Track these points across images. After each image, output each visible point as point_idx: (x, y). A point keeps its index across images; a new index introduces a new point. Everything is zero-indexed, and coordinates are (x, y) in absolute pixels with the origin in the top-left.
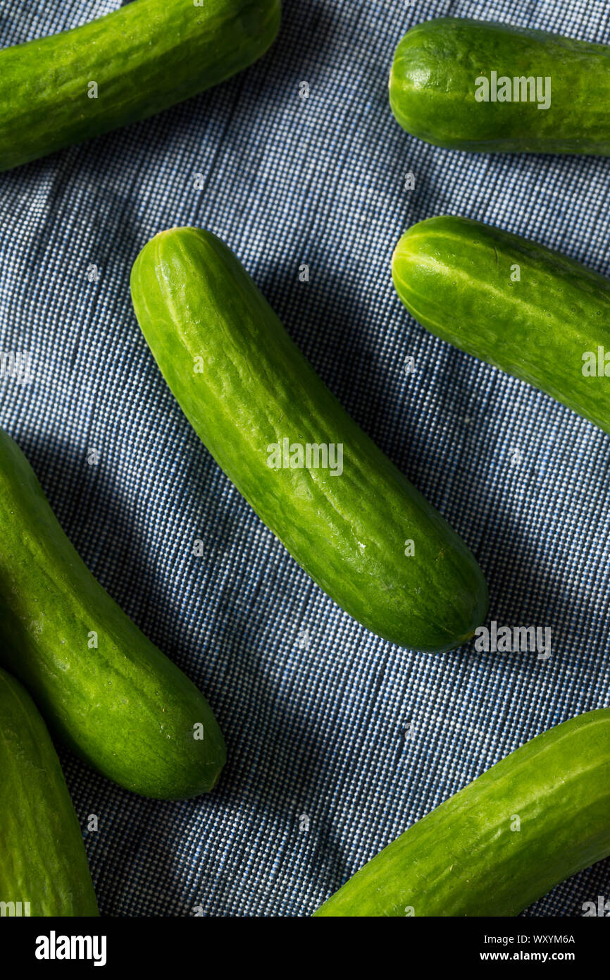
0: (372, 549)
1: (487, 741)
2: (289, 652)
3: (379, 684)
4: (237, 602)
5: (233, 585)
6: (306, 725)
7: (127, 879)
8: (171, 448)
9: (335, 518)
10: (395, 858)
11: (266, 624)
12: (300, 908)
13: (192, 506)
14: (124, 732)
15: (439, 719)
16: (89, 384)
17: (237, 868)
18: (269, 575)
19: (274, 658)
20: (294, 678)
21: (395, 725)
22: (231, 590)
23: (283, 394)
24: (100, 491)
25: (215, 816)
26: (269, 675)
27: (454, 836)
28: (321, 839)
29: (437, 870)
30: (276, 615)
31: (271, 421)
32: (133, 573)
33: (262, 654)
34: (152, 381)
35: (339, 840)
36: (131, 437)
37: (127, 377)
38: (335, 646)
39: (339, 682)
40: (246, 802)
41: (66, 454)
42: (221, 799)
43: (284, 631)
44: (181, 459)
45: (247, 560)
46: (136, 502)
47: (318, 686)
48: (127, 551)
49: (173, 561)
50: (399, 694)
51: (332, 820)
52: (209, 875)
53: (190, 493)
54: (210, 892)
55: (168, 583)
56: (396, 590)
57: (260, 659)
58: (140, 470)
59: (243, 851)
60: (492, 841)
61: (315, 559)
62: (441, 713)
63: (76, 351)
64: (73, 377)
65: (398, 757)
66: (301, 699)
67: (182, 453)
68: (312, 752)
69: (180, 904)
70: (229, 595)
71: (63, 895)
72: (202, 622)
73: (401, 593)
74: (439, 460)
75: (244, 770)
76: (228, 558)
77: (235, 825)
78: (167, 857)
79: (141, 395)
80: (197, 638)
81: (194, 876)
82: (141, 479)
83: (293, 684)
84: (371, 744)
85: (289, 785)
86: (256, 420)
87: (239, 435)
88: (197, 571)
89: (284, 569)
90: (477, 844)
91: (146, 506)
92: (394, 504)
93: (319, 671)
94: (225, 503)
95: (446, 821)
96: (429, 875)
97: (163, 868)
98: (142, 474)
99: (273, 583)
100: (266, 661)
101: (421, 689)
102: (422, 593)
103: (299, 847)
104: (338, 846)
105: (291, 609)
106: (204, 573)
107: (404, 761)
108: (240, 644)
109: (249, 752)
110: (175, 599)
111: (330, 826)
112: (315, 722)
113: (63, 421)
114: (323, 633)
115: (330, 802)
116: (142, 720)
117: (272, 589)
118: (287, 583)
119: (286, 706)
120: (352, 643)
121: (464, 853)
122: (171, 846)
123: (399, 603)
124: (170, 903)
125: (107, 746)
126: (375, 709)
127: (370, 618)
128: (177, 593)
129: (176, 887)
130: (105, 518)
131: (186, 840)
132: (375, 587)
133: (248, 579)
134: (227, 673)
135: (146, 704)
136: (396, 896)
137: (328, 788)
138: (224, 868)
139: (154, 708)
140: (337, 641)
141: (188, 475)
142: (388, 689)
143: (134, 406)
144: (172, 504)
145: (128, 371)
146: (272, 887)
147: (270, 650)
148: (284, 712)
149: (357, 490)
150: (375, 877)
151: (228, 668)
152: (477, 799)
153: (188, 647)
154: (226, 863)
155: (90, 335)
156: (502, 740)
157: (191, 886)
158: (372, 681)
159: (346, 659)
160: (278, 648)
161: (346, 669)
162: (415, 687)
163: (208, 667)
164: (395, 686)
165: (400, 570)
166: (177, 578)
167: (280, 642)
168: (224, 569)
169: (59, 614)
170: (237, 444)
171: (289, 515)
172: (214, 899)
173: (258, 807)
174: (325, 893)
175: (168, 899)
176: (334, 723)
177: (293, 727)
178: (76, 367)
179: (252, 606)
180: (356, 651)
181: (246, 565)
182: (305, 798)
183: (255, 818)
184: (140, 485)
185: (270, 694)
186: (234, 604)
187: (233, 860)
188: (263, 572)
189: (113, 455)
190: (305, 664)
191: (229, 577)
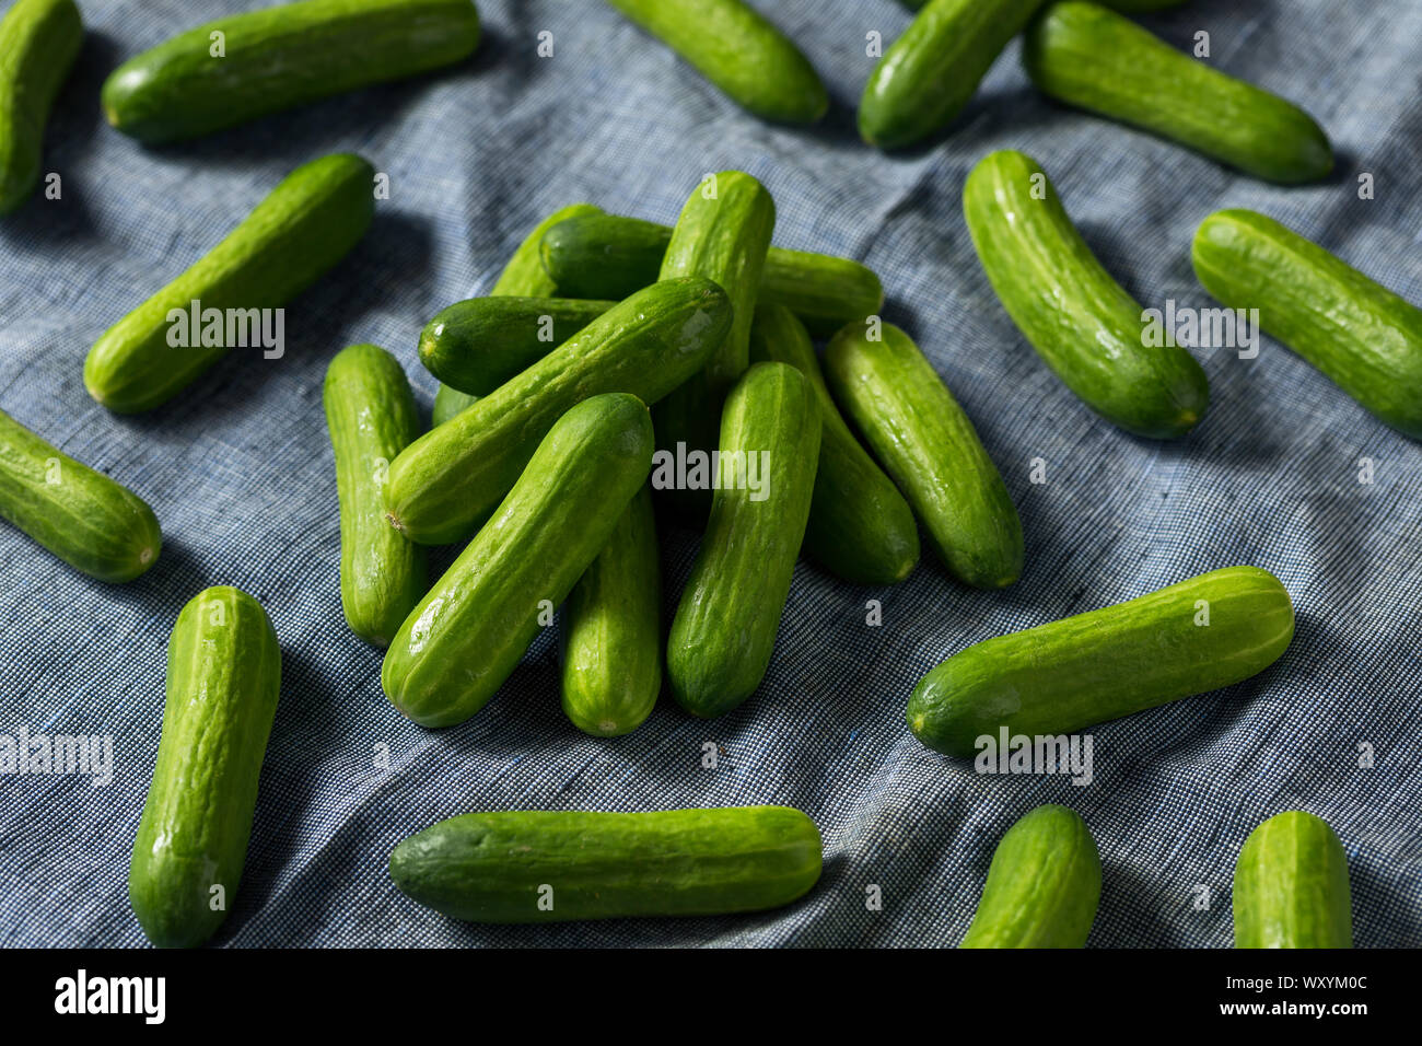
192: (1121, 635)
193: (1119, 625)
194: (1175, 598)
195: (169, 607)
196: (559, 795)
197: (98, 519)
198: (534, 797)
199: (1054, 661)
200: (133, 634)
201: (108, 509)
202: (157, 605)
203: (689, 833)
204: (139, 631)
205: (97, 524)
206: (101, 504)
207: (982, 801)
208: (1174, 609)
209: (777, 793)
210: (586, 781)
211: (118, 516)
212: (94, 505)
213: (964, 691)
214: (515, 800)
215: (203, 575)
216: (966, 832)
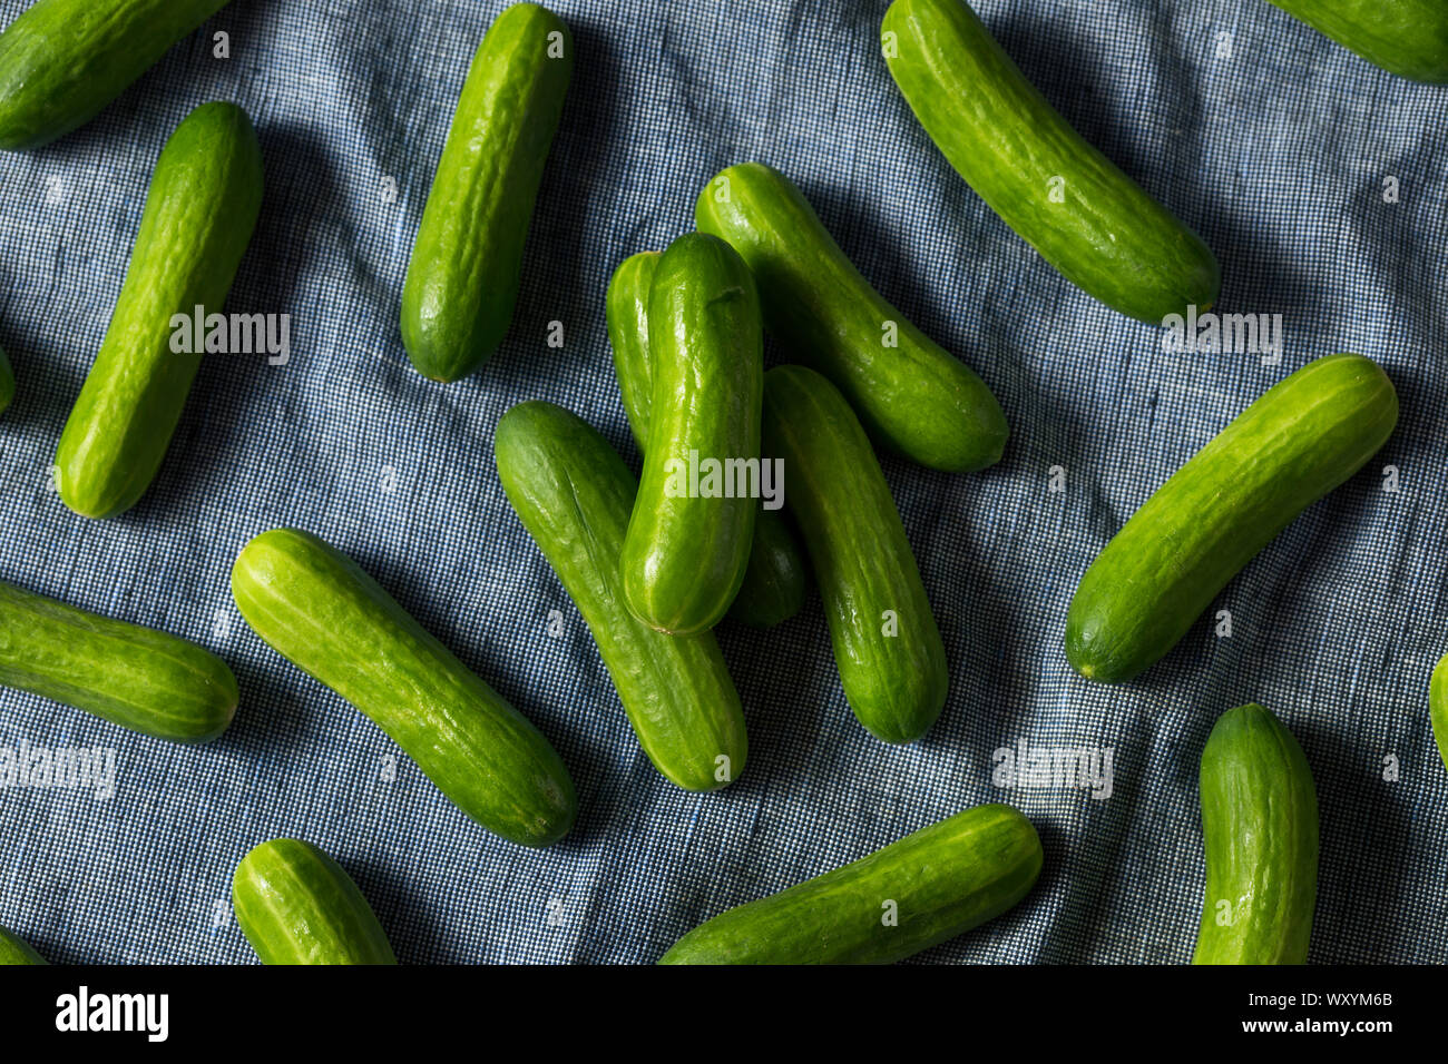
0: (1121, 237)
1: (1227, 401)
2: (1046, 345)
3: (1128, 363)
4: (998, 304)
5: (993, 289)
6: (1068, 407)
7: (933, 546)
8: (927, 179)
9: (1086, 215)
10: (1167, 496)
11: (1024, 323)
12: (1083, 557)
13: (950, 226)
14: (926, 410)
15: (1184, 387)
16: (850, 131)
17: (1027, 527)
18: (1023, 280)
19: (1034, 352)
20: (1053, 367)
21: (1145, 397)
22: (992, 294)
23: (1028, 116)
24: (867, 225)
25: (1002, 486)
26: (1031, 366)
27: (1216, 469)
28: (1094, 499)
29: (1206, 498)
30: (1031, 314)
31: (1022, 139)
32: (903, 290)
33: (1023, 348)
34: (905, 123)
35: (1109, 499)
36: (891, 172)
37: (883, 121)
38: (1085, 336)
39: (1092, 366)
40: (1028, 471)
41: (833, 196)
42: (1005, 472)
43: (1039, 328)
44: (936, 187)
45: (1003, 267)
46: (901, 228)
47: (1074, 372)
48: (896, 273)
49: (940, 274)
50: (1147, 369)
51: (1100, 484)
52: (1003, 536)
53: (947, 215)
54: (1004, 551)
55: (937, 294)
56: (1146, 269)
57: (1022, 353)
58: (902, 200)
59: (1030, 513)
60: (1249, 469)
61: (1070, 253)
62: (1185, 382)
63: (836, 105)
64: (835, 128)
65: (1151, 424)
66: (1061, 385)
67: (937, 182)
68: (1076, 428)
69: (980, 564)
70: (991, 299)
71: (890, 552)
72: (971, 323)
73: (1150, 271)
74: (1158, 169)
75: (1022, 445)
76: (987, 267)
77: (1020, 491)
78: (964, 525)
79: (897, 135)
80: (968, 338)
81: (990, 538)
82: (904, 208)
83: (1052, 372)
84: (1127, 416)
85: (1061, 457)
86: (1009, 139)
87: (994, 155)
88: (962, 280)
89: (1035, 274)
90: (1238, 472)
91: (910, 230)
92: (1134, 199)
93: (1074, 359)
94: (978, 222)
95: (1207, 461)
96: (1200, 503)
97: (962, 535)
98: (904, 203)
99: (1027, 286)
100: (1027, 355)
101: (1166, 363)
102: (1169, 270)
103: (1077, 506)
104: (1108, 504)
105: (1045, 308)
106: (967, 282)
107: (1157, 427)
108: (1003, 340)
109: (1025, 430)
110: (945, 306)
111: (1099, 488)
112: (1075, 403)
113: (828, 167)
114: (1073, 327)
115: (1097, 469)
116: (940, 399)
117: (1027, 291)
118: (1038, 285)
119: (1048, 393)
120: (1100, 331)
121: (1227, 482)
122: (967, 515)
123: (1150, 280)
124: (971, 564)
125: (911, 426)
126: (1127, 386)
127: (1123, 298)
128: (946, 301)
129: (975, 549)
130: (874, 247)
131: (979, 509)
132: (1127, 269)
133: (1006, 284)
134: (996, 365)
135: (942, 384)
136: (1173, 522)
137: (1093, 457)
138: (1016, 529)
139: (949, 387)
140: (1086, 331)
141: (944, 200)
142: (1136, 367)
143: (891, 146)
144: (933, 225)
145: (884, 117)
146: (1058, 541)
147: (1029, 345)
148: (1047, 397)
149: (1102, 189)
150: (1152, 512)
151: (997, 361)
152: (1231, 440)
153: (961, 346)
154: (1017, 524)
155: (847, 90)
156: (1240, 399)
157: (988, 547)
158: (1122, 362)
159: (1096, 346)
160: (1036, 343)
161: (1097, 354)
162: (1160, 362)
163: (981, 361)
164: (1143, 364)
165: (1147, 251)
166: (945, 288)
167: (1037, 338)
168: (985, 276)
169: (859, 317)
170: (992, 164)
171: (1043, 219)
172: (1008, 557)
173: (1038, 475)
174: (1104, 542)
175: (969, 560)
176: (1092, 402)
177: (1057, 409)
178: (837, 118)
179: (1011, 307)
180: (1104, 337)
181: (1002, 272)
182: (1075, 467)
183: (1036, 484)
184: (903, 213)
185: (1033, 382)
186: (995, 306)
187: (1023, 520)
188: (1018, 278)
189: (876, 191)
190: (1062, 354)
191: (989, 283)
192: (1247, 499)
193: (1242, 490)
194: (1286, 439)
195: (269, 742)
196: (751, 841)
197: (177, 708)
198: (729, 855)
199: (1196, 559)
200: (248, 786)
201: (182, 695)
202: (257, 744)
203: (920, 892)
204: (252, 780)
205: (178, 713)
206: (174, 692)
207: (1165, 714)
208: (1290, 452)
209: (957, 760)
210: (771, 814)
211: (195, 698)
212: (166, 696)
213: (1128, 638)
214: (713, 867)
215: (289, 694)
216: (1158, 749)
